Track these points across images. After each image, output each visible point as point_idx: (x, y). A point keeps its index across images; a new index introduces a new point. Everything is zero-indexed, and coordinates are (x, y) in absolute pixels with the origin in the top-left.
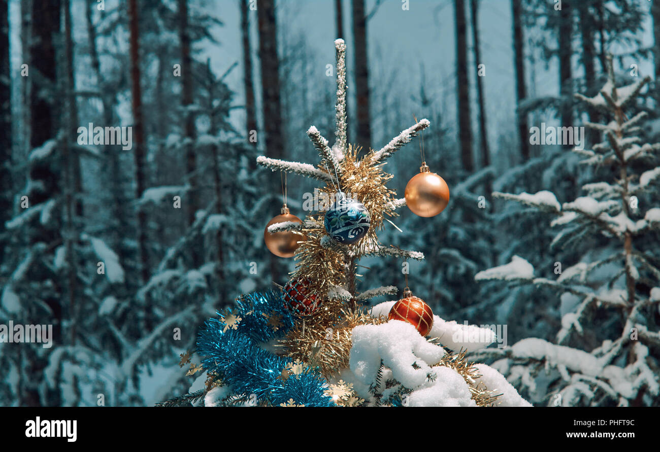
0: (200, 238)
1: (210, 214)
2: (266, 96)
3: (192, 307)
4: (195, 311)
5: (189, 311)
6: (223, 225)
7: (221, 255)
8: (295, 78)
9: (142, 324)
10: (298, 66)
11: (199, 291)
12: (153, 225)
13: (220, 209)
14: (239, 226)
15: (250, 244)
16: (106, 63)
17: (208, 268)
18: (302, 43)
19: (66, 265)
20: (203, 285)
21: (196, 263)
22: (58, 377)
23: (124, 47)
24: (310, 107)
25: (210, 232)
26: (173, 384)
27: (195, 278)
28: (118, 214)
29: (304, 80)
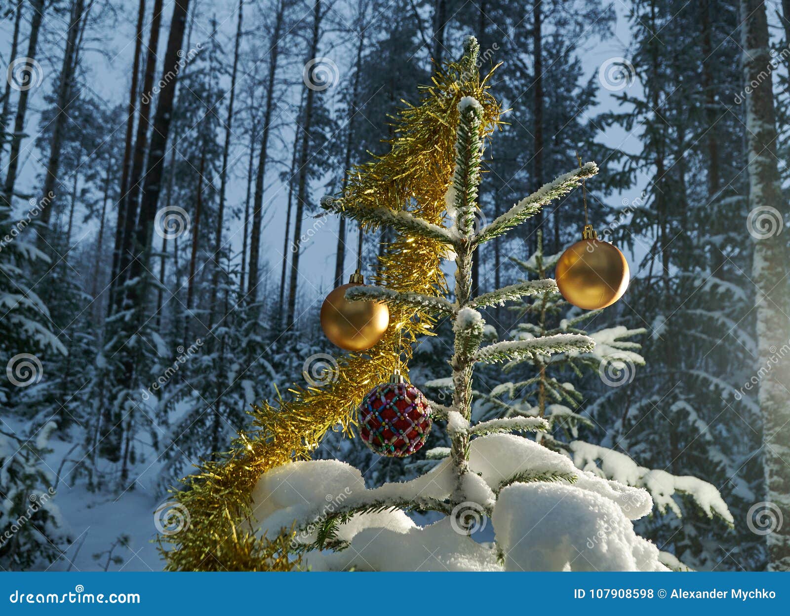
0: (213, 339)
1: (220, 326)
2: (250, 283)
3: (202, 376)
4: (205, 378)
5: (200, 377)
6: (226, 333)
7: (221, 350)
8: (262, 279)
9: (180, 377)
10: (264, 274)
11: (208, 367)
12: (191, 333)
13: (225, 324)
14: (236, 335)
15: (240, 345)
16: (181, 262)
17: (215, 355)
18: (267, 263)
19: (136, 345)
20: (211, 364)
21: (209, 352)
22: (122, 407)
23: (189, 256)
24: (267, 293)
25: (218, 336)
26: (187, 417)
27: (206, 359)
28: (177, 327)
29: (266, 281)
